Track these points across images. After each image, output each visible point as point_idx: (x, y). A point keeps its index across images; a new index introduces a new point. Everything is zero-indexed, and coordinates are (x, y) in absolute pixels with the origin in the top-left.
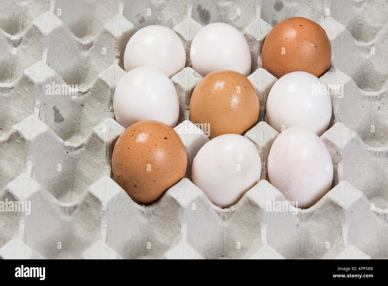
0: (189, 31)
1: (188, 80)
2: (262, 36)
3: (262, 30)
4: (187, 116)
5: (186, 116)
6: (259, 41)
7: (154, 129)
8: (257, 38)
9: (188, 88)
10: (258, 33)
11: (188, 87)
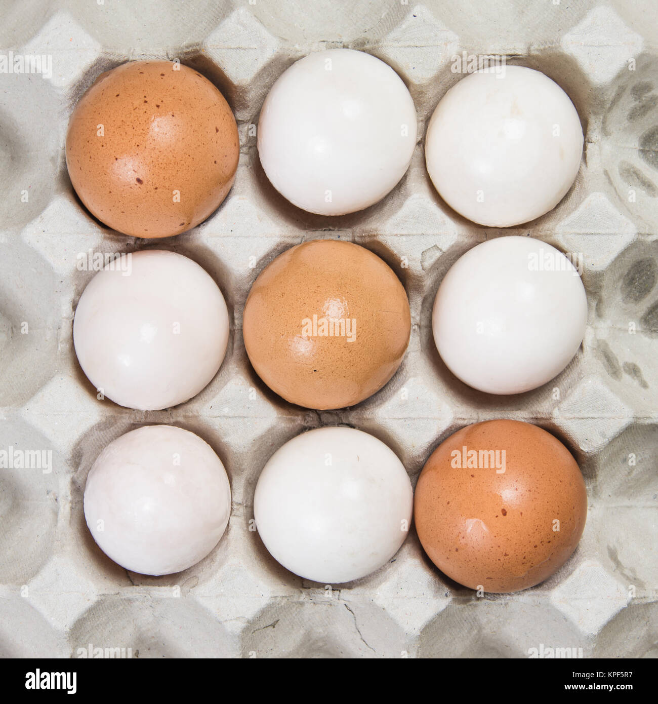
0: (588, 231)
1: (415, 232)
2: (566, 421)
3: (590, 421)
4: (339, 237)
5: (340, 233)
6: (550, 413)
7: (157, 152)
8: (559, 409)
9: (383, 233)
10: (580, 411)
11: (387, 233)
